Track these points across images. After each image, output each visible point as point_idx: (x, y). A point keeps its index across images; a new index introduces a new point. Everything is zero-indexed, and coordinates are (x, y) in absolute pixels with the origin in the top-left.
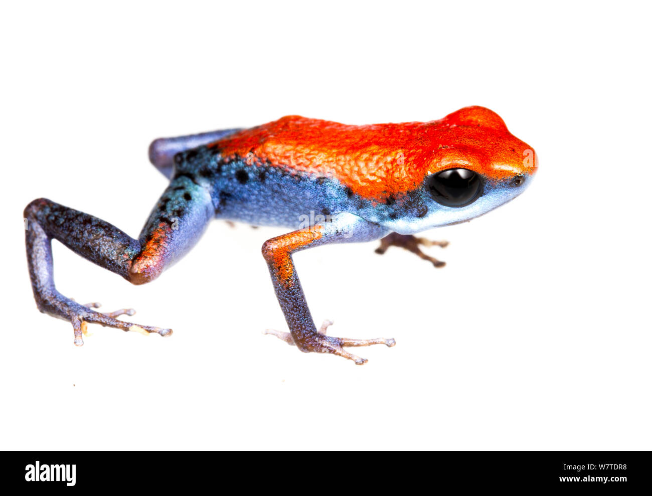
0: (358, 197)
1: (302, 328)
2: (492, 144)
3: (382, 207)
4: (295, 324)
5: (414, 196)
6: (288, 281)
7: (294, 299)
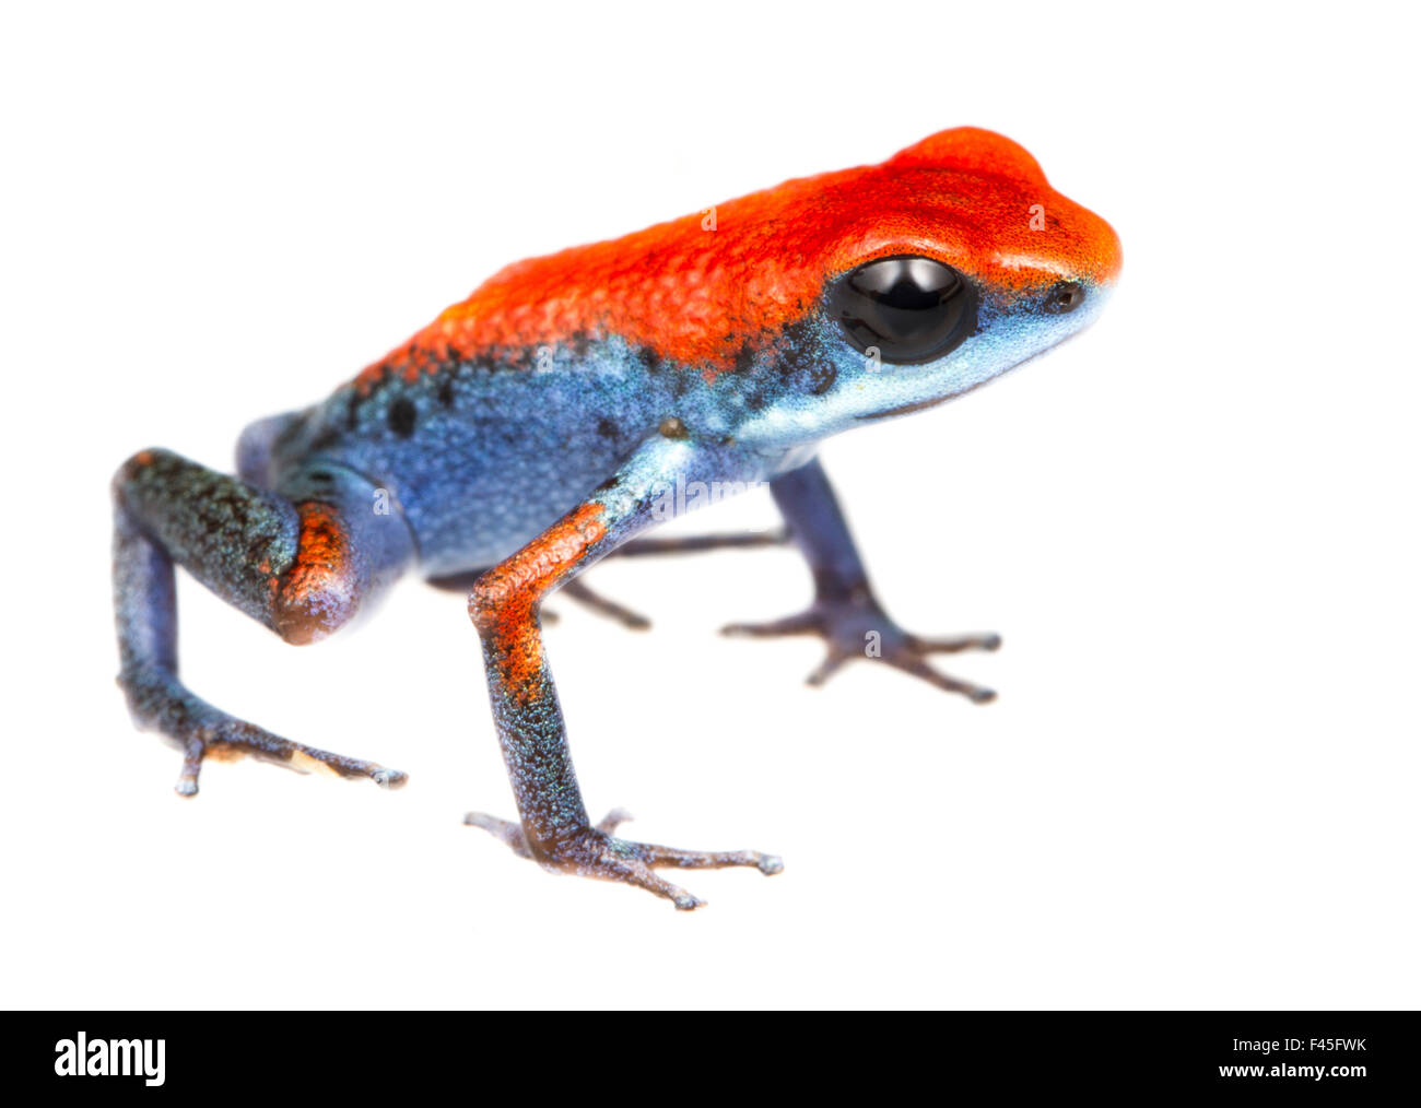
0: (672, 365)
1: (550, 809)
2: (1002, 208)
3: (728, 383)
4: (534, 798)
5: (800, 338)
6: (528, 684)
7: (539, 733)
